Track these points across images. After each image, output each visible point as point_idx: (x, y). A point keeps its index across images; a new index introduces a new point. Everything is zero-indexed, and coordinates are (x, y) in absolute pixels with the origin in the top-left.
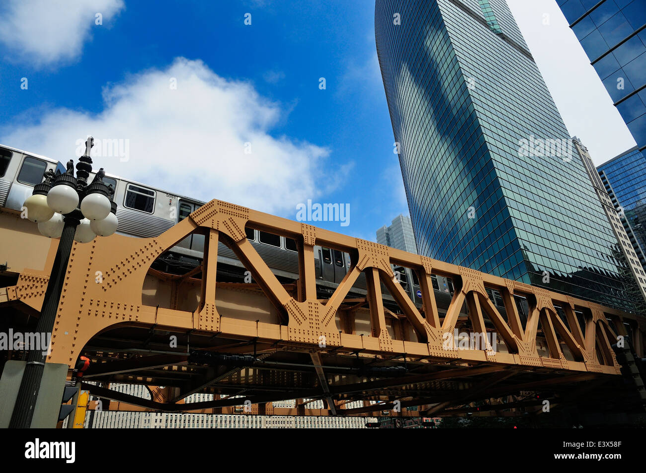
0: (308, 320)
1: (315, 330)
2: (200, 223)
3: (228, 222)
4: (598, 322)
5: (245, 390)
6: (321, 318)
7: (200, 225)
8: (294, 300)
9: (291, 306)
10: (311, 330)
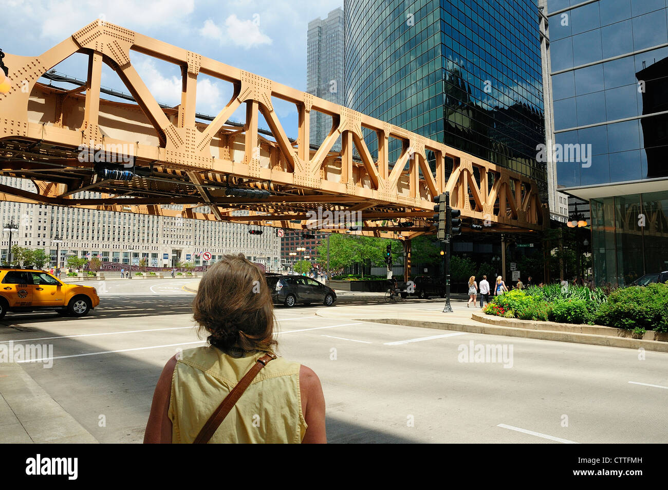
0: (185, 145)
1: (190, 153)
2: (83, 44)
3: (113, 45)
4: (463, 170)
5: (131, 192)
6: (197, 144)
7: (84, 47)
8: (173, 126)
9: (170, 131)
10: (186, 153)
